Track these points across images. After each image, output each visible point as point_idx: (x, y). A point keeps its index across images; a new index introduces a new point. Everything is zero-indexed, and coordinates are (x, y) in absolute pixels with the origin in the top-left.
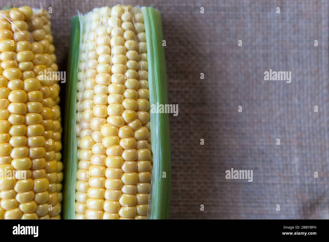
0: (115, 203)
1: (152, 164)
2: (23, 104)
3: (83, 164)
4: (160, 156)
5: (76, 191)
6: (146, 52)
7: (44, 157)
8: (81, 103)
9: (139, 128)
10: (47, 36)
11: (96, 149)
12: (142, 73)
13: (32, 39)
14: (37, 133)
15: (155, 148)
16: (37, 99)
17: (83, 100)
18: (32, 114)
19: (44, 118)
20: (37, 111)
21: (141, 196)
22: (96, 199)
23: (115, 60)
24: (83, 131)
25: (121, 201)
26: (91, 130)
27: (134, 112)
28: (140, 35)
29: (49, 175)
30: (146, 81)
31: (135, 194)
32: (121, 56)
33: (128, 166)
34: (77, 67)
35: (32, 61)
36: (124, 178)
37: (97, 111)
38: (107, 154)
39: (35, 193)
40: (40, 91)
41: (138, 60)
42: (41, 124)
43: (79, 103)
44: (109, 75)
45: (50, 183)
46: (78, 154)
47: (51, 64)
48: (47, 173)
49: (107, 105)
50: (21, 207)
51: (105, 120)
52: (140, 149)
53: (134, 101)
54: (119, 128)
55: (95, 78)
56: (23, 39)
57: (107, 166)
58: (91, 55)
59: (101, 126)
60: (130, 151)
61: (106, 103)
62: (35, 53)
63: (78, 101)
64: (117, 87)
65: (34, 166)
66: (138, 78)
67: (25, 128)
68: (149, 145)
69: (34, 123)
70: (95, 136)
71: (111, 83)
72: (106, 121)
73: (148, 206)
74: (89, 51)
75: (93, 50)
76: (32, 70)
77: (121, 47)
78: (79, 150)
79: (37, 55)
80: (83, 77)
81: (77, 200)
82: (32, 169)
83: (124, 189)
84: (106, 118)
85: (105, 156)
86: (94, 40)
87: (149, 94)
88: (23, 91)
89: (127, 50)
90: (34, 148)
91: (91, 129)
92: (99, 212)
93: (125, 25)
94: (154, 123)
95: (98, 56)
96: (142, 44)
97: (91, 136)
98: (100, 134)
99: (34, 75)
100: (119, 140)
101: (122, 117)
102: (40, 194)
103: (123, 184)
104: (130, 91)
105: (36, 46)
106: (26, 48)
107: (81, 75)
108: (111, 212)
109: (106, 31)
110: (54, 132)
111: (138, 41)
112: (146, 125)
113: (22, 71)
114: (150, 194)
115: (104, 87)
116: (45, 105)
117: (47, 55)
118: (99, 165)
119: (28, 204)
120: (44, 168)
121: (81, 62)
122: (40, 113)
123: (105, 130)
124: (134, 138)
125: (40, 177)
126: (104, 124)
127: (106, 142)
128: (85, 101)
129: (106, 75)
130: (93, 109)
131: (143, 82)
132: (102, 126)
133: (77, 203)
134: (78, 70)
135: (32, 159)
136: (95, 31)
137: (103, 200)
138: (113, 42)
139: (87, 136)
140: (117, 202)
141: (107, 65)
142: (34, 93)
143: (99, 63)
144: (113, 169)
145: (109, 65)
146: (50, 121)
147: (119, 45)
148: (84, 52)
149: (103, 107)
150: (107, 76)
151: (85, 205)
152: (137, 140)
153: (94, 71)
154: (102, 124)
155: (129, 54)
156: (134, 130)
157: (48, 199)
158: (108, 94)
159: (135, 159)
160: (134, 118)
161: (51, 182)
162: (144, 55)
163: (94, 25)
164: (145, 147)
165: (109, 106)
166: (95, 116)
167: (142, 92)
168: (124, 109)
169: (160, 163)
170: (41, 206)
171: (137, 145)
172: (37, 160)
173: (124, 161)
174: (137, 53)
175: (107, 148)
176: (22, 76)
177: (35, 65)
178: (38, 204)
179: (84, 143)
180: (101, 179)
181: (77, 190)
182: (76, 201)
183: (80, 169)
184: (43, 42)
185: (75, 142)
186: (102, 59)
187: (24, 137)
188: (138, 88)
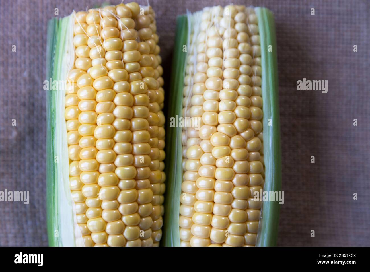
0: (223, 218)
1: (264, 178)
2: (129, 108)
3: (190, 176)
4: (272, 170)
5: (181, 204)
6: (260, 57)
7: (149, 166)
8: (187, 109)
9: (252, 139)
10: (153, 36)
11: (205, 159)
12: (255, 79)
13: (139, 38)
14: (143, 140)
15: (268, 161)
16: (143, 104)
17: (191, 106)
18: (138, 119)
19: (150, 125)
20: (144, 116)
21: (251, 212)
22: (203, 213)
23: (227, 63)
24: (189, 140)
25: (231, 216)
26: (199, 139)
27: (247, 120)
28: (254, 38)
29: (152, 185)
30: (259, 88)
31: (245, 210)
32: (234, 59)
33: (239, 179)
34: (183, 71)
35: (138, 62)
36: (234, 192)
37: (207, 118)
38: (217, 165)
39: (139, 204)
40: (147, 95)
41: (251, 64)
42: (147, 130)
43: (186, 109)
44: (221, 80)
45: (154, 195)
46: (184, 164)
47: (157, 67)
48: (151, 183)
49: (218, 112)
50: (124, 219)
51: (215, 128)
52: (252, 161)
53: (247, 108)
54: (230, 138)
55: (205, 82)
56: (131, 37)
57: (216, 178)
58: (201, 57)
59: (211, 135)
60: (241, 163)
61: (216, 110)
62: (142, 53)
63: (184, 107)
64: (230, 93)
65: (138, 176)
66: (251, 84)
67: (131, 134)
68: (261, 157)
69: (139, 129)
70: (204, 146)
71: (223, 89)
72: (217, 129)
73: (259, 223)
74: (198, 54)
75: (203, 52)
76: (139, 71)
77: (234, 50)
78: (185, 160)
79: (143, 55)
80: (191, 81)
81: (181, 213)
82: (136, 179)
83: (234, 204)
84: (216, 126)
85: (214, 167)
86: (205, 42)
87: (263, 102)
88: (129, 94)
89: (240, 54)
90: (139, 156)
91: (199, 137)
92: (206, 227)
93: (239, 26)
94: (267, 133)
95: (209, 59)
96: (255, 48)
97: (199, 145)
98: (209, 143)
99: (141, 77)
100: (230, 150)
101: (234, 125)
102: (143, 206)
103: (234, 199)
104: (243, 98)
105: (143, 45)
106: (133, 48)
107: (188, 79)
108: (220, 228)
109: (218, 31)
110: (159, 139)
111: (252, 44)
112: (259, 136)
113: (129, 73)
114: (261, 210)
115: (215, 92)
116: (151, 110)
117: (153, 55)
118: (207, 176)
119: (131, 216)
120: (148, 178)
121: (188, 65)
122: (146, 119)
123: (215, 139)
124: (246, 149)
125: (144, 187)
126: (215, 133)
127: (216, 152)
128: (193, 108)
129: (218, 79)
130: (202, 116)
131: (256, 89)
132: (213, 135)
133: (181, 217)
134: (184, 74)
135: (137, 168)
136: (205, 32)
137: (210, 215)
138: (225, 44)
139: (194, 145)
140: (227, 218)
141: (218, 69)
142: (140, 96)
143: (209, 67)
144: (223, 182)
145: (221, 69)
146: (156, 127)
147: (232, 48)
148: (192, 54)
149: (213, 115)
150: (218, 81)
151: (190, 220)
152: (249, 151)
153: (204, 75)
154: (212, 132)
155: (243, 58)
156: (246, 140)
157: (152, 212)
158: (219, 101)
159: (247, 172)
160: (248, 127)
161: (155, 193)
162: (258, 59)
163: (205, 25)
164: (257, 159)
165: (220, 114)
166: (205, 124)
167: (255, 99)
168: (237, 118)
169: (272, 177)
170: (144, 219)
171: (249, 157)
172: (142, 169)
173: (235, 173)
174: (251, 57)
175: (217, 159)
176: (129, 77)
177: (142, 66)
178: (142, 217)
179: (192, 153)
180: (210, 192)
181: (182, 202)
182: (180, 215)
183: (186, 180)
184: (150, 42)
185: (180, 152)
186: (213, 62)
187: (129, 144)
188: (250, 95)
